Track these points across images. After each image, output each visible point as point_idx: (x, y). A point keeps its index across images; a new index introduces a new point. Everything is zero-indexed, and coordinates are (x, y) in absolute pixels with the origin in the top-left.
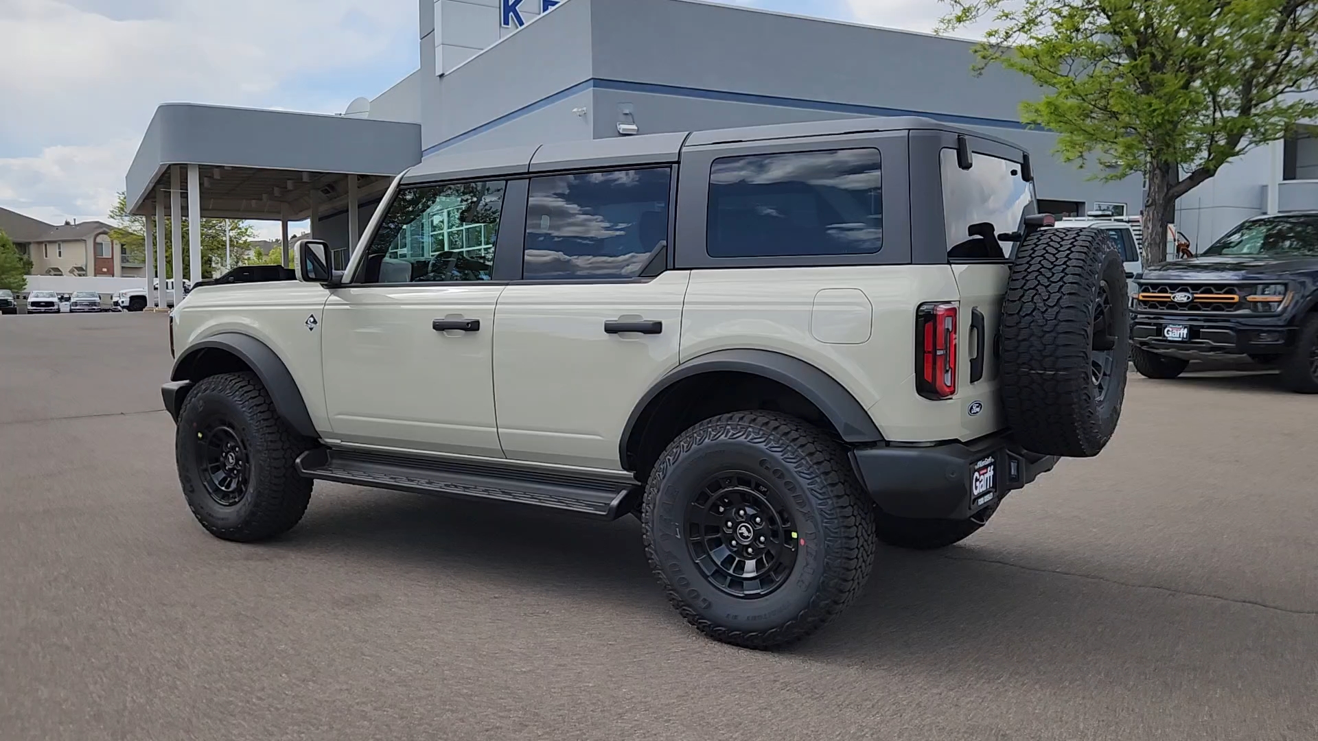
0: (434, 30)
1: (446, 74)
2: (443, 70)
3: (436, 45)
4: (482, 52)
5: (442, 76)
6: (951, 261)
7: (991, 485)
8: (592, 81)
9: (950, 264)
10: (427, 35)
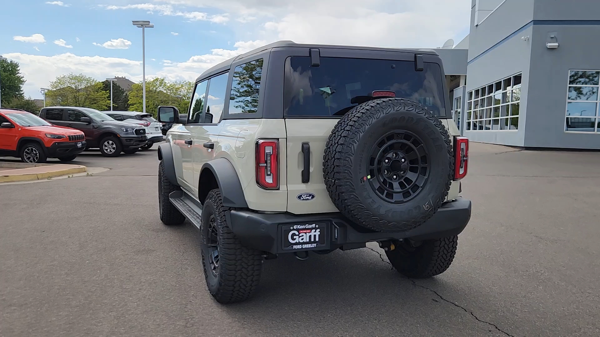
0: (475, 5)
1: (479, 24)
2: (477, 23)
3: (476, 11)
4: (493, 11)
5: (477, 26)
6: (285, 117)
7: (317, 240)
8: (533, 22)
9: (285, 119)
10: (473, 7)
